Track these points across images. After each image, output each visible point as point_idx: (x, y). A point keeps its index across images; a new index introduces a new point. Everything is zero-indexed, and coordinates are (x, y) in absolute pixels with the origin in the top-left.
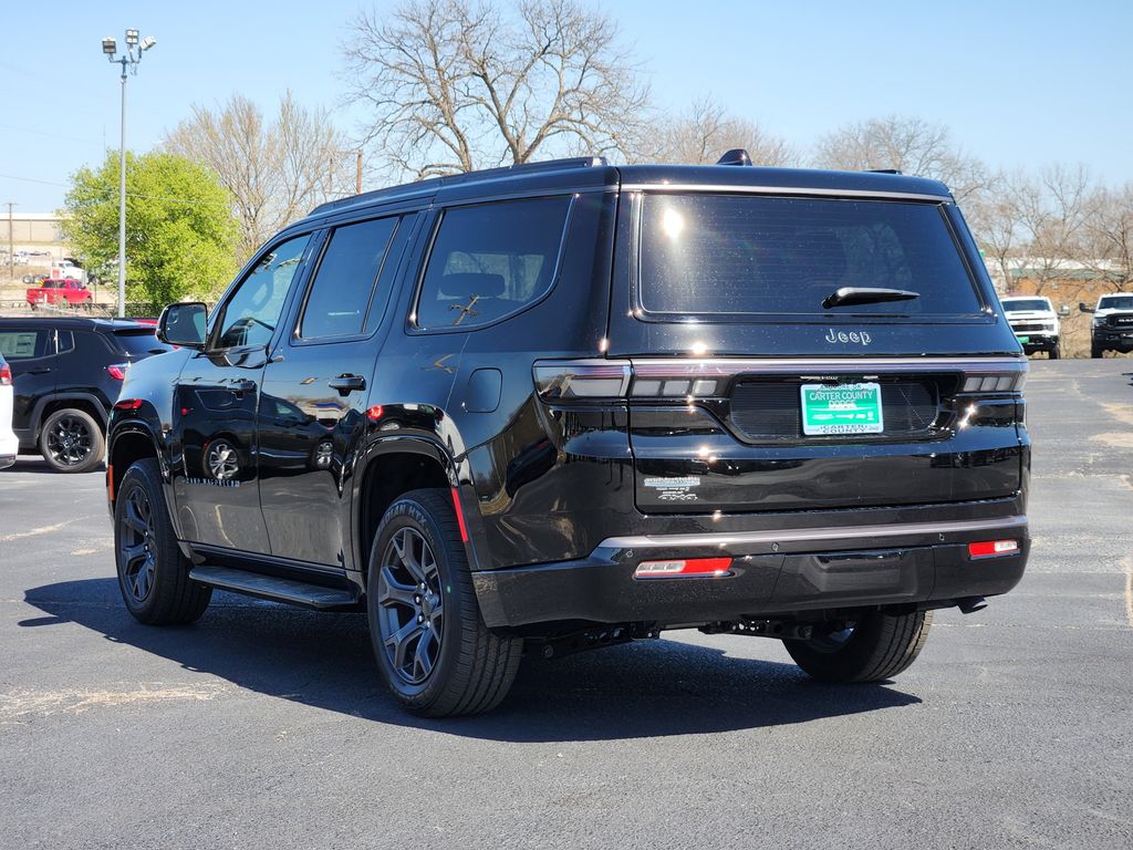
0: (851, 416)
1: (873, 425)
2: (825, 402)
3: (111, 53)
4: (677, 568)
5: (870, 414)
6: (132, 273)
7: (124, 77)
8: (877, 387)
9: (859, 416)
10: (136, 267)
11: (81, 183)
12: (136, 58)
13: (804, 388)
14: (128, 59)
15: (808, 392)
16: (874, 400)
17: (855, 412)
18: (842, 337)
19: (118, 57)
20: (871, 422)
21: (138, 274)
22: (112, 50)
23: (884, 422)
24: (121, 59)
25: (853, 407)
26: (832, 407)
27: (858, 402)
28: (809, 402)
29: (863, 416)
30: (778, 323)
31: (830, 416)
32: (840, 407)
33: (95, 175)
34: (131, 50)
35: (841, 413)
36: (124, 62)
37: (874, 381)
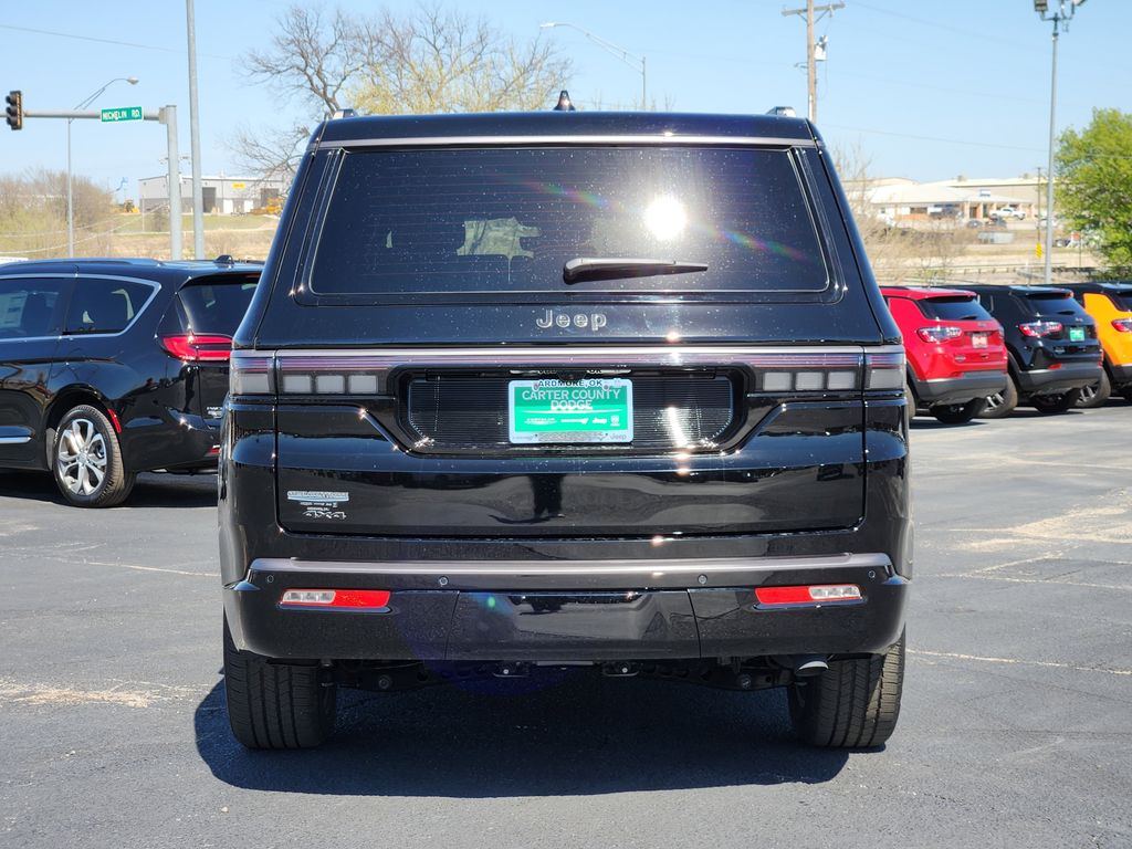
0: (584, 421)
1: (617, 432)
2: (546, 403)
3: (1043, 11)
4: (320, 598)
5: (615, 419)
6: (1114, 235)
7: (1055, 35)
8: (628, 383)
9: (596, 421)
10: (1117, 229)
11: (1066, 144)
12: (1068, 13)
13: (513, 385)
14: (1060, 16)
15: (519, 391)
16: (622, 400)
17: (591, 417)
18: (563, 321)
19: (1050, 14)
20: (615, 428)
21: (1120, 236)
22: (1044, 8)
23: (635, 429)
24: (1052, 16)
25: (587, 408)
26: (554, 409)
27: (596, 402)
28: (519, 402)
29: (604, 421)
30: (469, 305)
31: (552, 421)
32: (569, 409)
33: (1080, 136)
34: (1063, 7)
35: (566, 416)
36: (1056, 19)
37: (623, 376)
